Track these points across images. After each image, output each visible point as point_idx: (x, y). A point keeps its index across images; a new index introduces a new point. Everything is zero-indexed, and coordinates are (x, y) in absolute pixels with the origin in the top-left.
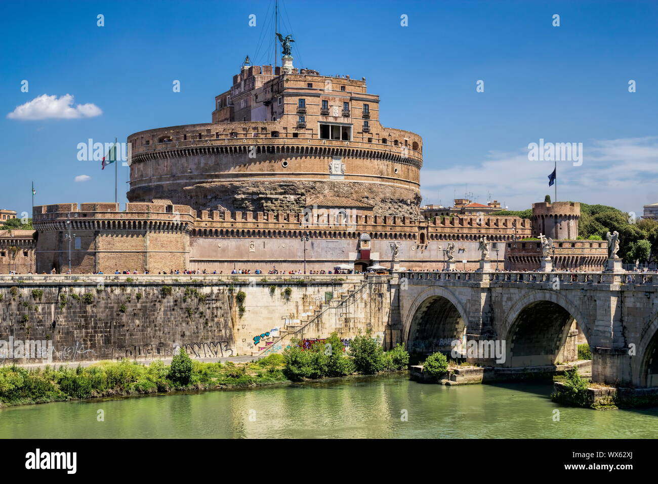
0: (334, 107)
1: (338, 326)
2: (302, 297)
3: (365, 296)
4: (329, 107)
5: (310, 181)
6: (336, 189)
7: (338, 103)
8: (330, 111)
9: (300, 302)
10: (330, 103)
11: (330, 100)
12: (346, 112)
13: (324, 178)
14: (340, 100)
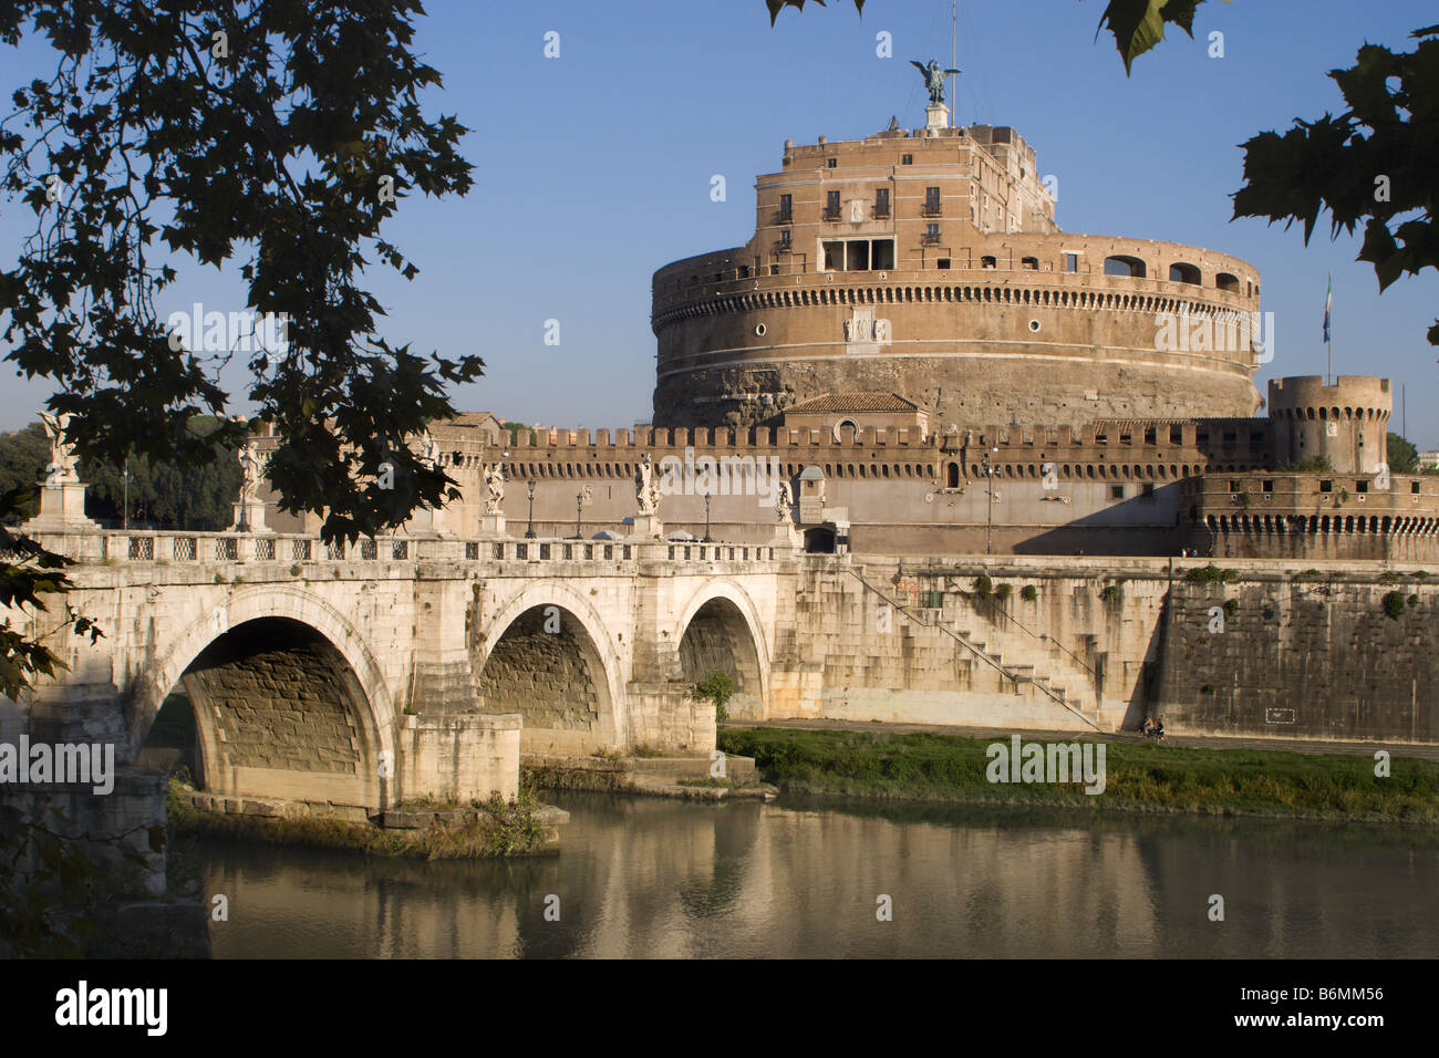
0: (853, 203)
4: (842, 205)
5: (804, 361)
6: (859, 375)
7: (863, 192)
8: (843, 212)
10: (843, 197)
11: (843, 188)
12: (881, 209)
13: (834, 353)
14: (869, 185)
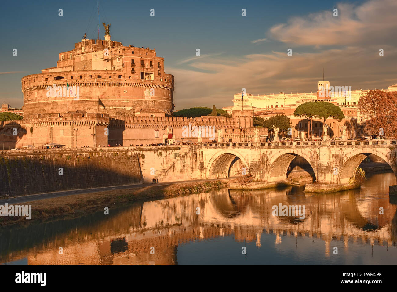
0: (147, 64)
1: (181, 169)
2: (165, 156)
3: (190, 155)
6: (147, 104)
8: (145, 66)
9: (165, 158)
10: (144, 62)
12: (151, 66)
13: (143, 99)
14: (149, 60)
